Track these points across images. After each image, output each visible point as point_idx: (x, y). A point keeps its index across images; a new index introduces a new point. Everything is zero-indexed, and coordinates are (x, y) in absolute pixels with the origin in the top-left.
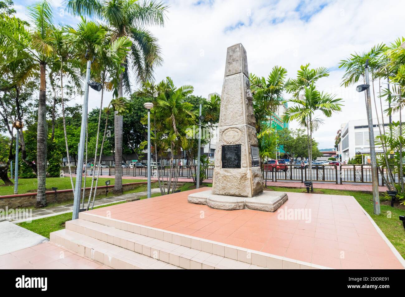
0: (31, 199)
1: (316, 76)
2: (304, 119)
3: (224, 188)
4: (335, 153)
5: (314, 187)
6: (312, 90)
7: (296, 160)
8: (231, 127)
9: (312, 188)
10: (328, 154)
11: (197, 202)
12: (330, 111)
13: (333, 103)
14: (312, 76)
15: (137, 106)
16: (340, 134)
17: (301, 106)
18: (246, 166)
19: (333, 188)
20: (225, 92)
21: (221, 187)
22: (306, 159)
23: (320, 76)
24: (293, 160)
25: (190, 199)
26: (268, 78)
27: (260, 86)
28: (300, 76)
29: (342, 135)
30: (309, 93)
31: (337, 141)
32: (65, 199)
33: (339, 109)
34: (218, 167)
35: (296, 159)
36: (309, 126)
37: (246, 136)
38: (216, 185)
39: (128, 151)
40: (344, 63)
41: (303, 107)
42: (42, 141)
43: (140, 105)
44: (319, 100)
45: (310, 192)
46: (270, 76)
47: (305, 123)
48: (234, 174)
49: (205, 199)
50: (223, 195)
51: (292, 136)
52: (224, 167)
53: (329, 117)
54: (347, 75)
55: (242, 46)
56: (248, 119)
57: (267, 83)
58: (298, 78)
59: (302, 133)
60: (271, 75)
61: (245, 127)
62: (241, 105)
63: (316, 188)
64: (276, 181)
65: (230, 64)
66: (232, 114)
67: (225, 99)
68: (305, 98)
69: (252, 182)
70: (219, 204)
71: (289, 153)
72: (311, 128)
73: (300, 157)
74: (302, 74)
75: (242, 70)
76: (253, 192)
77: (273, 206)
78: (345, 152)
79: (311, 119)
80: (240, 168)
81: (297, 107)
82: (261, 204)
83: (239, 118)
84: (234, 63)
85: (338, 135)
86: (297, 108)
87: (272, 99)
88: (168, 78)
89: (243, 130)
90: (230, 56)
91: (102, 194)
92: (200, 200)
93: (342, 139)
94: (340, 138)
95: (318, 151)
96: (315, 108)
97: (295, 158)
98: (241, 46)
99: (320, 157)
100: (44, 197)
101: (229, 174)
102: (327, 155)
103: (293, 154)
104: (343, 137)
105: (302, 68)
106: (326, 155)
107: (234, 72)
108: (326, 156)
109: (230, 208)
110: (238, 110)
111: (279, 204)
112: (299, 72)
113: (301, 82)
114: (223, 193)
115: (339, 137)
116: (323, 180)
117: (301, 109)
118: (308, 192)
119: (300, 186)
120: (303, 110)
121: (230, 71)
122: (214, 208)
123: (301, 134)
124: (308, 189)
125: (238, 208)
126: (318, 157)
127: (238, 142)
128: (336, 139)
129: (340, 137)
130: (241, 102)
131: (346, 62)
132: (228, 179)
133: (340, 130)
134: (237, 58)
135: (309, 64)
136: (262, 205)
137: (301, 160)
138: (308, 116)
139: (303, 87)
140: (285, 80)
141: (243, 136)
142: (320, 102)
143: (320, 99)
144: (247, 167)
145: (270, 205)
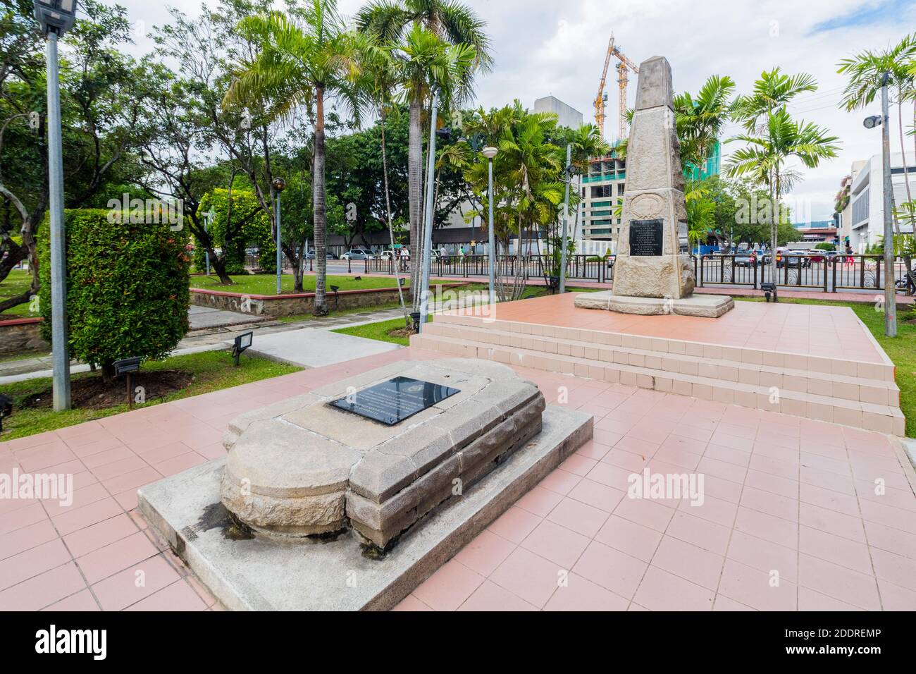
0: (303, 303)
1: (791, 91)
2: (764, 173)
3: (633, 287)
4: (833, 231)
5: (778, 295)
6: (783, 120)
7: (736, 248)
8: (646, 191)
9: (775, 295)
10: (817, 236)
11: (591, 305)
12: (816, 158)
13: (821, 144)
14: (783, 89)
15: (398, 135)
16: (849, 187)
17: (761, 148)
18: (671, 252)
19: (816, 298)
20: (636, 136)
21: (628, 283)
22: (761, 246)
23: (799, 90)
24: (729, 247)
25: (578, 302)
26: (698, 96)
27: (683, 112)
28: (759, 90)
29: (853, 189)
30: (777, 126)
31: (840, 203)
32: (343, 306)
33: (830, 154)
34: (623, 254)
35: (737, 245)
36: (773, 185)
37: (672, 206)
38: (619, 281)
39: (374, 227)
40: (848, 65)
41: (763, 150)
42: (321, 211)
43: (403, 132)
44: (794, 138)
45: (771, 300)
46: (700, 93)
47: (767, 179)
48: (652, 264)
49: (604, 301)
50: (631, 296)
51: (729, 193)
52: (633, 253)
53: (813, 166)
54: (852, 87)
55: (667, 63)
56: (675, 180)
57: (696, 105)
58: (755, 94)
59: (753, 187)
60: (704, 89)
61: (670, 192)
62: (664, 158)
63: (783, 298)
64: (702, 286)
65: (645, 91)
66: (648, 171)
67: (635, 147)
68: (768, 133)
69: (681, 277)
70: (633, 306)
71: (720, 233)
72: (778, 187)
73: (747, 241)
74: (763, 87)
75: (665, 101)
76: (681, 291)
77: (716, 310)
78: (859, 229)
79: (777, 171)
80: (661, 255)
81: (752, 149)
82: (697, 306)
83: (660, 178)
84: (653, 90)
85: (844, 189)
86: (752, 151)
87: (703, 134)
88: (515, 101)
89: (667, 197)
90: (645, 78)
91: (390, 300)
92: (596, 303)
93: (853, 200)
94: (849, 197)
95: (789, 227)
96: (786, 153)
97: (733, 245)
98: (664, 61)
99: (795, 241)
100: (325, 300)
101: (642, 265)
102: (813, 236)
103: (730, 234)
104: (856, 193)
105: (765, 76)
106: (810, 236)
107: (653, 104)
108: (811, 240)
109: (650, 311)
110: (659, 166)
111: (724, 309)
112: (757, 82)
113: (760, 103)
114: (633, 293)
115: (846, 194)
116: (797, 284)
117: (760, 154)
118: (768, 301)
119: (751, 294)
120: (763, 157)
121: (644, 102)
122: (623, 313)
123: (750, 188)
124: (768, 296)
125: (661, 313)
126: (790, 241)
127: (658, 215)
128: (839, 198)
129: (848, 194)
130: (664, 152)
131: (852, 63)
132: (642, 273)
133: (849, 178)
134: (658, 82)
135: (778, 69)
136: (698, 309)
137: (749, 248)
138: (774, 167)
139: (765, 109)
140: (729, 99)
141: (667, 206)
142: (797, 141)
143: (796, 136)
144: (672, 254)
145: (711, 307)
